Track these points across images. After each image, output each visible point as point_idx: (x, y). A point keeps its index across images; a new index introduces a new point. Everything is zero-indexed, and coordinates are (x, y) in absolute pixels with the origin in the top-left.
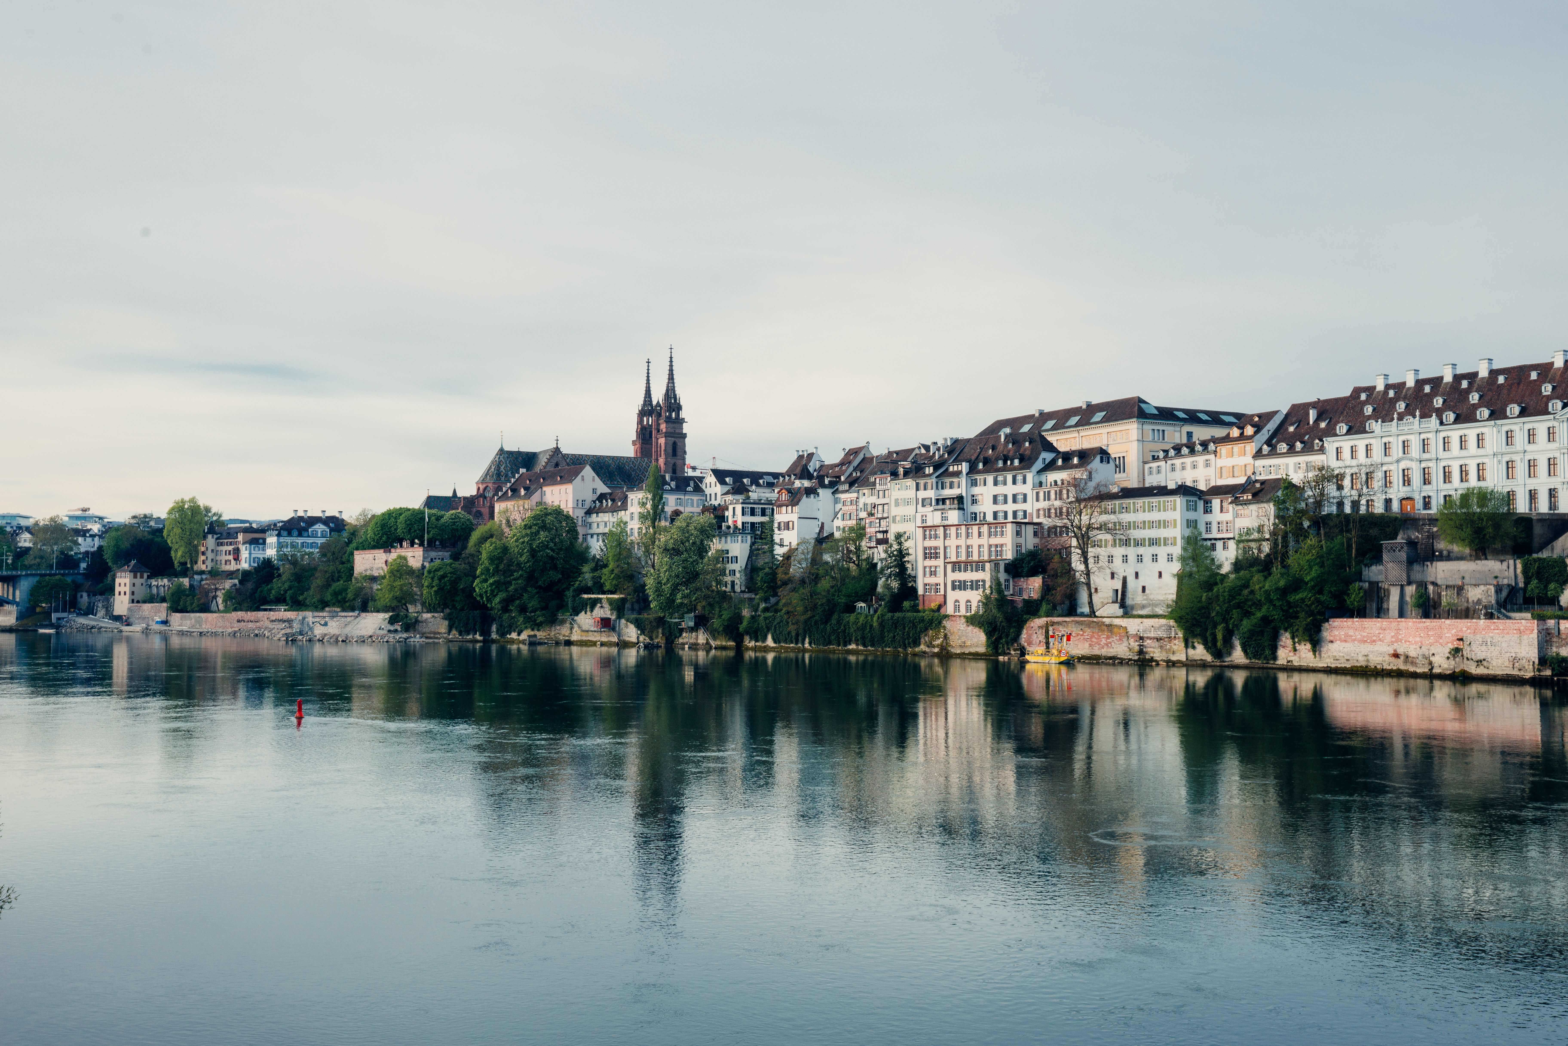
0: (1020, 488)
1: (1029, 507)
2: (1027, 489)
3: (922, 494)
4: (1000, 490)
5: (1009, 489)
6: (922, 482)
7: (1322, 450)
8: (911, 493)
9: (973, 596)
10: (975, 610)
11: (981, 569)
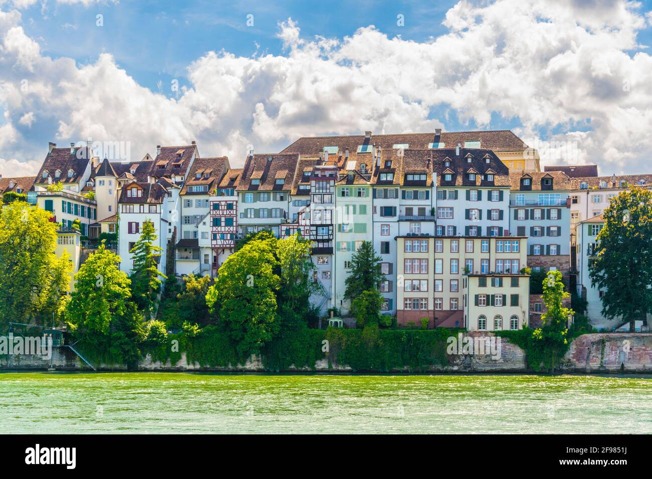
3: (381, 202)
4: (474, 204)
5: (484, 205)
6: (381, 189)
8: (366, 200)
9: (507, 312)
10: (507, 327)
11: (515, 284)
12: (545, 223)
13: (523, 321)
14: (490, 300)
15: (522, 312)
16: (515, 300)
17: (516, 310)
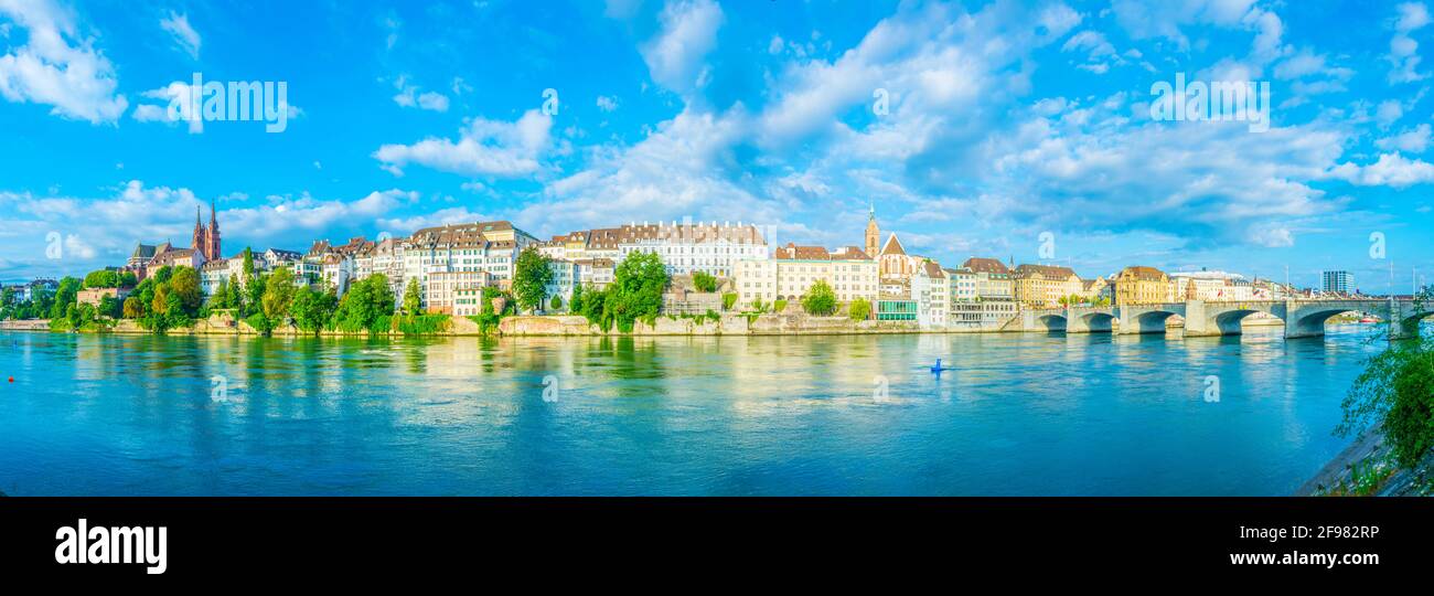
0: (478, 257)
1: (482, 265)
2: (482, 257)
3: (423, 258)
4: (467, 257)
5: (473, 257)
6: (424, 253)
7: (617, 248)
8: (418, 257)
9: (470, 307)
10: (470, 314)
11: (474, 293)
12: (501, 264)
13: (478, 311)
14: (463, 302)
15: (478, 307)
16: (474, 301)
17: (474, 306)
